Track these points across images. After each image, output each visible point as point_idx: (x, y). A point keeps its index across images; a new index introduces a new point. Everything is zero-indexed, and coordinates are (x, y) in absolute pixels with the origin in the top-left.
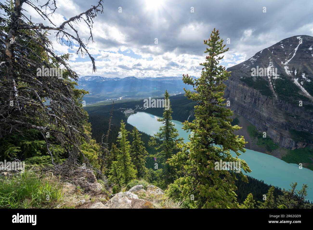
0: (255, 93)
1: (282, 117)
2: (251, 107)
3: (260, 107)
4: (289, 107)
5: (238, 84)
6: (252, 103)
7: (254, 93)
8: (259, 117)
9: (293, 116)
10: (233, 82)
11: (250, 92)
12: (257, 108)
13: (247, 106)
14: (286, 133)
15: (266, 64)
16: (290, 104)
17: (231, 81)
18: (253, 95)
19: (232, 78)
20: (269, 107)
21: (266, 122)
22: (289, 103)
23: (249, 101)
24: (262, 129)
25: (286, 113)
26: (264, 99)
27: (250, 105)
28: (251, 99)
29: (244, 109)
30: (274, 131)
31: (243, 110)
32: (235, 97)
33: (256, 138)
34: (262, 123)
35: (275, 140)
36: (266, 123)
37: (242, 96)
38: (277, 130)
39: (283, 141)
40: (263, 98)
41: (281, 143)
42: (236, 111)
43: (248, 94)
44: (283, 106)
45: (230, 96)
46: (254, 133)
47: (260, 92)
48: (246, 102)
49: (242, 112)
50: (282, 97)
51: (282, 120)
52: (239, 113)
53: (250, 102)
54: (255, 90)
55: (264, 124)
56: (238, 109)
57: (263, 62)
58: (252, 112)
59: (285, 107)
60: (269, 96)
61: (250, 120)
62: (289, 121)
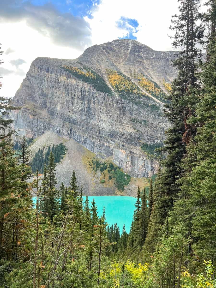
0: (87, 90)
1: (128, 126)
2: (84, 118)
3: (97, 114)
4: (134, 109)
5: (59, 77)
6: (84, 111)
7: (85, 91)
8: (98, 134)
9: (141, 123)
10: (50, 74)
11: (80, 88)
12: (93, 117)
13: (78, 117)
14: (137, 150)
15: (99, 61)
16: (134, 105)
17: (47, 74)
18: (85, 95)
19: (48, 68)
20: (109, 111)
21: (109, 140)
22: (133, 102)
23: (80, 108)
24: (105, 155)
25: (133, 119)
26: (101, 99)
27: (82, 116)
28: (82, 103)
29: (74, 126)
30: (122, 151)
31: (72, 127)
32: (56, 105)
33: (99, 172)
34: (103, 144)
35: (125, 167)
36: (109, 143)
37: (68, 99)
38: (125, 148)
39: (136, 165)
40: (99, 95)
41: (134, 170)
42: (61, 131)
43: (76, 94)
44: (127, 108)
45: (48, 105)
46: (94, 164)
47: (95, 87)
48: (75, 110)
49: (71, 131)
50: (123, 95)
51: (129, 130)
52: (66, 133)
53: (82, 110)
54: (86, 84)
55: (107, 144)
56: (63, 126)
57: (94, 58)
58: (87, 128)
59: (130, 110)
60: (108, 93)
61: (85, 143)
62: (138, 130)
